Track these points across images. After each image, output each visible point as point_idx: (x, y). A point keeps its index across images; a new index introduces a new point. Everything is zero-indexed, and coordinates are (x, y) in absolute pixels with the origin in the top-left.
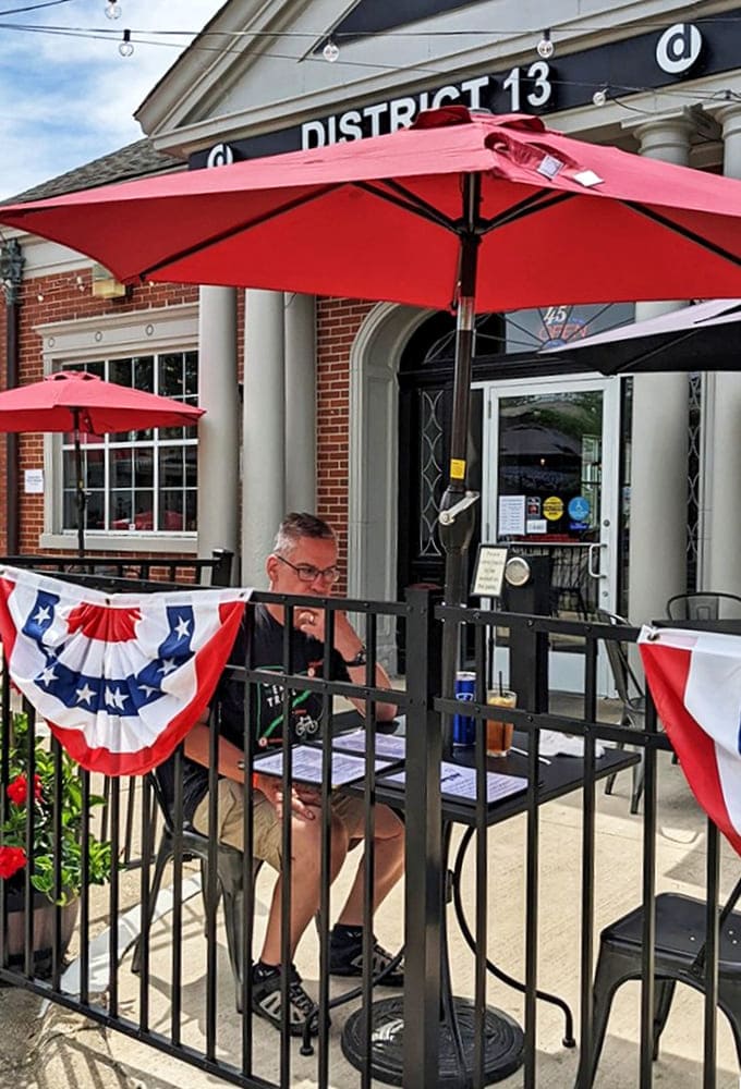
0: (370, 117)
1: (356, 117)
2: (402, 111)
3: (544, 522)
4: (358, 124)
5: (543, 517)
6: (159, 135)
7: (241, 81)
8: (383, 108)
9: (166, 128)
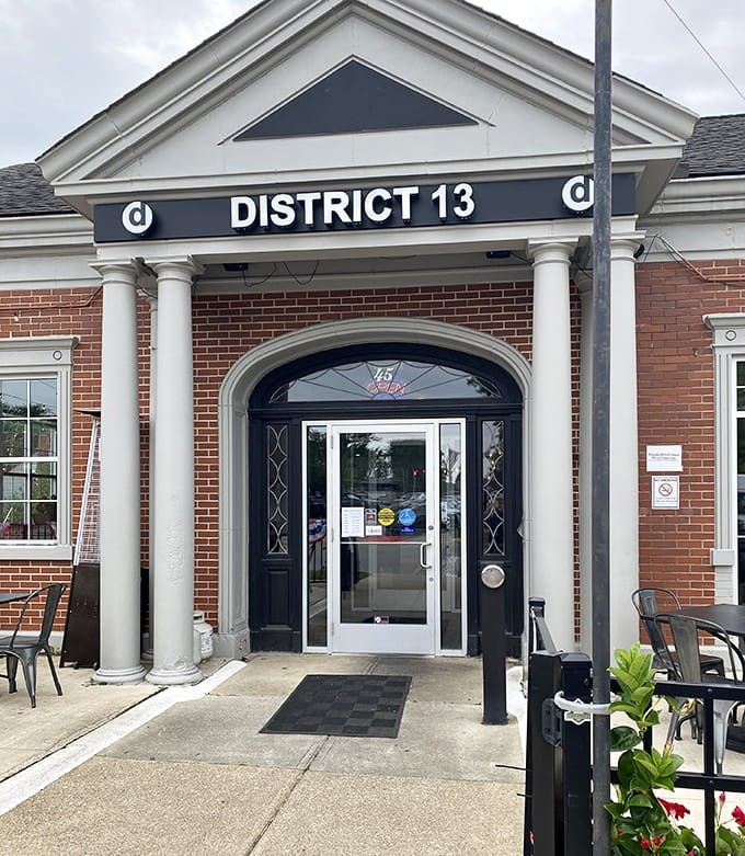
0: (302, 203)
1: (289, 200)
2: (336, 201)
3: (380, 527)
4: (290, 206)
5: (378, 524)
6: (59, 183)
7: (153, 151)
8: (317, 196)
9: (70, 177)
